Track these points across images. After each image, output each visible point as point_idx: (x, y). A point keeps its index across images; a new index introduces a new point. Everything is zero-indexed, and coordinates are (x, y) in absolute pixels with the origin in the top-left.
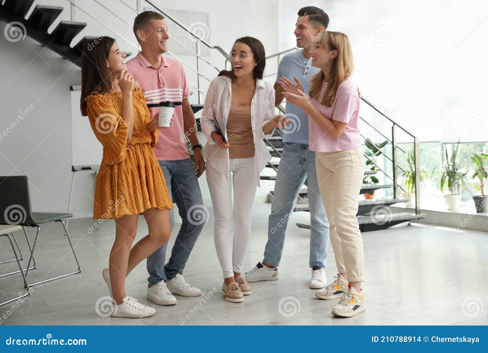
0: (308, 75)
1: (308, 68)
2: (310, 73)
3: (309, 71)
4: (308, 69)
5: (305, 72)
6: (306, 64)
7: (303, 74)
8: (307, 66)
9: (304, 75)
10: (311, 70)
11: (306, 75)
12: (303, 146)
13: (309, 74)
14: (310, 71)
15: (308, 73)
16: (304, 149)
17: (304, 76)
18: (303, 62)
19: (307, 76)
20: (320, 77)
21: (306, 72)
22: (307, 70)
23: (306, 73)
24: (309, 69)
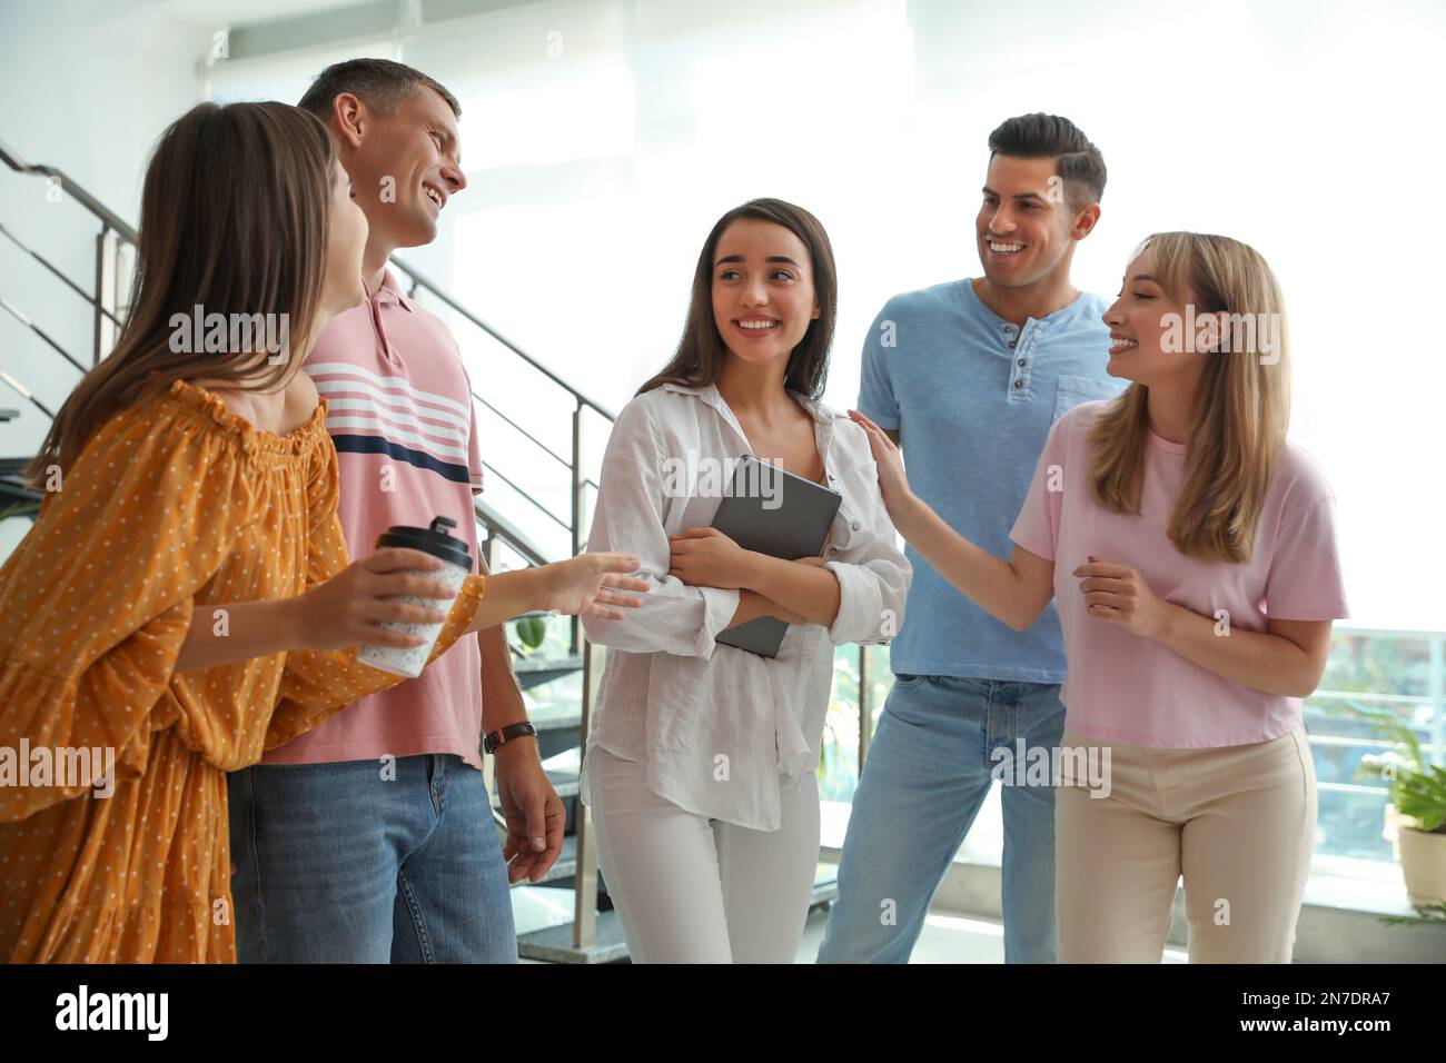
0: (1026, 391)
1: (1023, 363)
2: (1033, 382)
3: (1028, 376)
4: (1023, 365)
5: (1013, 378)
6: (1013, 345)
7: (1005, 386)
8: (1019, 354)
9: (1009, 392)
10: (1038, 372)
11: (1018, 391)
12: (1002, 693)
13: (1030, 388)
14: (1033, 374)
15: (1027, 383)
16: (1008, 703)
17: (1010, 397)
18: (999, 340)
19: (1023, 396)
20: (1131, 412)
21: (1017, 378)
22: (1019, 369)
23: (1019, 385)
24: (1029, 366)
